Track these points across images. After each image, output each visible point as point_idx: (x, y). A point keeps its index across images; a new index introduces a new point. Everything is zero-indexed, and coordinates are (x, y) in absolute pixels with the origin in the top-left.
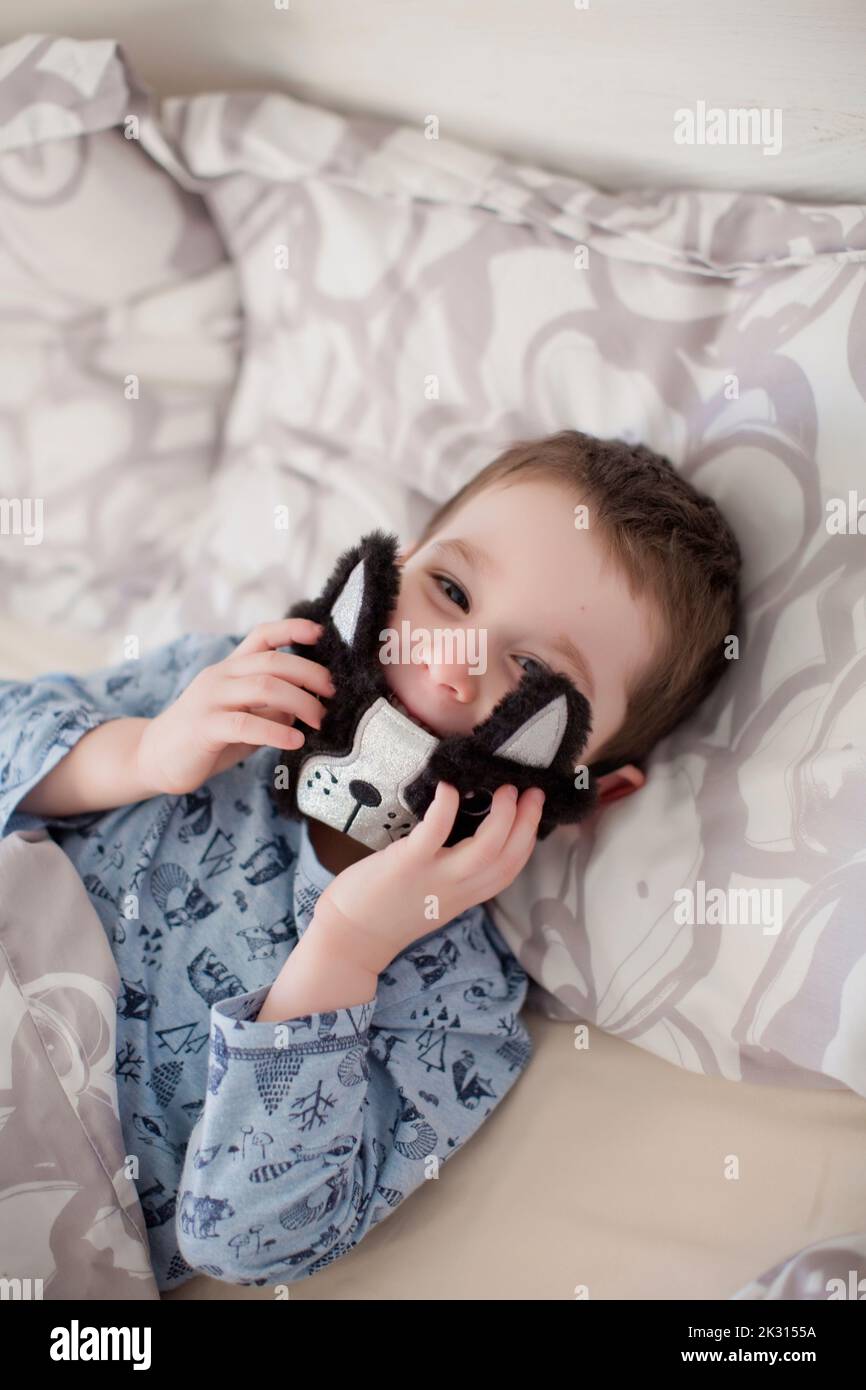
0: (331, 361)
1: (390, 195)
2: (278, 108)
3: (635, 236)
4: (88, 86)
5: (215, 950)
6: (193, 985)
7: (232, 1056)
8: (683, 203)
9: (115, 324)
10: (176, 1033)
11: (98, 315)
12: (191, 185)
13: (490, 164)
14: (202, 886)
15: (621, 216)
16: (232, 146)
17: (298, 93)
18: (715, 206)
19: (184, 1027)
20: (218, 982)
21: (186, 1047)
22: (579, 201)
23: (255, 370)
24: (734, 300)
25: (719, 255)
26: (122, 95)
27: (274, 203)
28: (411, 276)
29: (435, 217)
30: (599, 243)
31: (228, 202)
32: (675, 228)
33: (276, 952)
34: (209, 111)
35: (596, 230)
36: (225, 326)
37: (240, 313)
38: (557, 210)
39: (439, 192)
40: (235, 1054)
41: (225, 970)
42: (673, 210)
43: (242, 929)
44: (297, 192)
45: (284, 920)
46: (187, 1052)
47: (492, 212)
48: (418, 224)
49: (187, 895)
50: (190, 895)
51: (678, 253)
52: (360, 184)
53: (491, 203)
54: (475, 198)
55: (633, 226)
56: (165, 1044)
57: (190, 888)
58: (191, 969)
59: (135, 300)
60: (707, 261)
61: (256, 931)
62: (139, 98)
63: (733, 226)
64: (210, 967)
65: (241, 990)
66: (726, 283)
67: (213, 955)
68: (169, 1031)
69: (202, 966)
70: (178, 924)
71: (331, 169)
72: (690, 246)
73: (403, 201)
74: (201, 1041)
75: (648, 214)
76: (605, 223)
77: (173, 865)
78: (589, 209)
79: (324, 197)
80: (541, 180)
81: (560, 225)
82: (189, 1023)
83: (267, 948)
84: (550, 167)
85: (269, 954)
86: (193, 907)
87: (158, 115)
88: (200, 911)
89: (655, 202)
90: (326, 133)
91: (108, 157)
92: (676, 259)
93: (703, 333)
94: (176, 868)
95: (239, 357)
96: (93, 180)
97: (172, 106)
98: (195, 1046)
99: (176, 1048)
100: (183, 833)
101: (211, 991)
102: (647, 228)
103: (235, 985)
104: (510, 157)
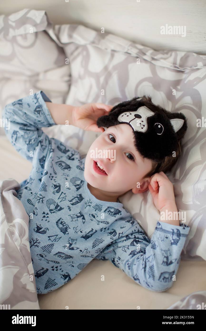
0: (91, 87)
1: (106, 49)
2: (81, 28)
3: (162, 60)
4: (38, 21)
5: (63, 218)
6: (57, 226)
7: (181, 236)
8: (173, 54)
9: (41, 77)
10: (53, 237)
11: (38, 74)
12: (61, 45)
13: (130, 43)
14: (59, 204)
15: (159, 56)
16: (70, 36)
17: (86, 25)
18: (181, 55)
19: (55, 236)
20: (63, 226)
21: (55, 240)
22: (150, 52)
23: (73, 89)
24: (184, 76)
25: (181, 66)
26: (46, 23)
27: (79, 50)
28: (110, 67)
29: (116, 54)
30: (153, 62)
31: (69, 50)
32: (171, 59)
33: (78, 220)
34: (65, 29)
35: (153, 59)
36: (67, 78)
37: (70, 76)
38: (144, 54)
39: (117, 49)
40: (182, 235)
41: (65, 223)
42: (171, 55)
43: (70, 214)
44: (85, 47)
45: (80, 213)
46: (55, 241)
47: (130, 54)
48: (112, 56)
49: (55, 206)
50: (56, 206)
51: (172, 65)
52: (99, 46)
53: (129, 52)
54: (126, 51)
55: (162, 58)
56: (50, 239)
57: (56, 205)
58: (57, 222)
59: (46, 71)
60: (178, 67)
61: (73, 215)
62: (50, 24)
63: (185, 59)
64: (62, 222)
65: (69, 228)
66: (182, 72)
67: (63, 220)
68: (51, 236)
69: (60, 222)
70: (54, 213)
71: (93, 42)
72: (175, 63)
73: (109, 51)
74: (58, 239)
75: (165, 56)
76: (155, 57)
77: (52, 199)
78: (151, 54)
79: (91, 49)
80: (141, 47)
81: (145, 57)
82: (56, 235)
83: (76, 219)
84: (143, 45)
85: (76, 220)
86: (57, 209)
87: (54, 29)
88: (59, 209)
89: (167, 53)
90: (92, 34)
91: (42, 38)
92: (171, 66)
93: (177, 83)
94: (52, 200)
95: (70, 86)
96: (38, 43)
97: (57, 27)
98: (57, 240)
99: (52, 241)
100: (54, 192)
101: (61, 228)
102: (165, 59)
103: (67, 227)
104: (134, 42)
